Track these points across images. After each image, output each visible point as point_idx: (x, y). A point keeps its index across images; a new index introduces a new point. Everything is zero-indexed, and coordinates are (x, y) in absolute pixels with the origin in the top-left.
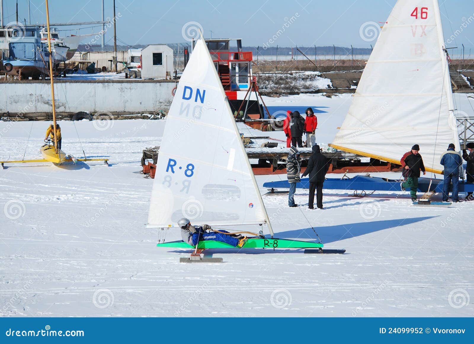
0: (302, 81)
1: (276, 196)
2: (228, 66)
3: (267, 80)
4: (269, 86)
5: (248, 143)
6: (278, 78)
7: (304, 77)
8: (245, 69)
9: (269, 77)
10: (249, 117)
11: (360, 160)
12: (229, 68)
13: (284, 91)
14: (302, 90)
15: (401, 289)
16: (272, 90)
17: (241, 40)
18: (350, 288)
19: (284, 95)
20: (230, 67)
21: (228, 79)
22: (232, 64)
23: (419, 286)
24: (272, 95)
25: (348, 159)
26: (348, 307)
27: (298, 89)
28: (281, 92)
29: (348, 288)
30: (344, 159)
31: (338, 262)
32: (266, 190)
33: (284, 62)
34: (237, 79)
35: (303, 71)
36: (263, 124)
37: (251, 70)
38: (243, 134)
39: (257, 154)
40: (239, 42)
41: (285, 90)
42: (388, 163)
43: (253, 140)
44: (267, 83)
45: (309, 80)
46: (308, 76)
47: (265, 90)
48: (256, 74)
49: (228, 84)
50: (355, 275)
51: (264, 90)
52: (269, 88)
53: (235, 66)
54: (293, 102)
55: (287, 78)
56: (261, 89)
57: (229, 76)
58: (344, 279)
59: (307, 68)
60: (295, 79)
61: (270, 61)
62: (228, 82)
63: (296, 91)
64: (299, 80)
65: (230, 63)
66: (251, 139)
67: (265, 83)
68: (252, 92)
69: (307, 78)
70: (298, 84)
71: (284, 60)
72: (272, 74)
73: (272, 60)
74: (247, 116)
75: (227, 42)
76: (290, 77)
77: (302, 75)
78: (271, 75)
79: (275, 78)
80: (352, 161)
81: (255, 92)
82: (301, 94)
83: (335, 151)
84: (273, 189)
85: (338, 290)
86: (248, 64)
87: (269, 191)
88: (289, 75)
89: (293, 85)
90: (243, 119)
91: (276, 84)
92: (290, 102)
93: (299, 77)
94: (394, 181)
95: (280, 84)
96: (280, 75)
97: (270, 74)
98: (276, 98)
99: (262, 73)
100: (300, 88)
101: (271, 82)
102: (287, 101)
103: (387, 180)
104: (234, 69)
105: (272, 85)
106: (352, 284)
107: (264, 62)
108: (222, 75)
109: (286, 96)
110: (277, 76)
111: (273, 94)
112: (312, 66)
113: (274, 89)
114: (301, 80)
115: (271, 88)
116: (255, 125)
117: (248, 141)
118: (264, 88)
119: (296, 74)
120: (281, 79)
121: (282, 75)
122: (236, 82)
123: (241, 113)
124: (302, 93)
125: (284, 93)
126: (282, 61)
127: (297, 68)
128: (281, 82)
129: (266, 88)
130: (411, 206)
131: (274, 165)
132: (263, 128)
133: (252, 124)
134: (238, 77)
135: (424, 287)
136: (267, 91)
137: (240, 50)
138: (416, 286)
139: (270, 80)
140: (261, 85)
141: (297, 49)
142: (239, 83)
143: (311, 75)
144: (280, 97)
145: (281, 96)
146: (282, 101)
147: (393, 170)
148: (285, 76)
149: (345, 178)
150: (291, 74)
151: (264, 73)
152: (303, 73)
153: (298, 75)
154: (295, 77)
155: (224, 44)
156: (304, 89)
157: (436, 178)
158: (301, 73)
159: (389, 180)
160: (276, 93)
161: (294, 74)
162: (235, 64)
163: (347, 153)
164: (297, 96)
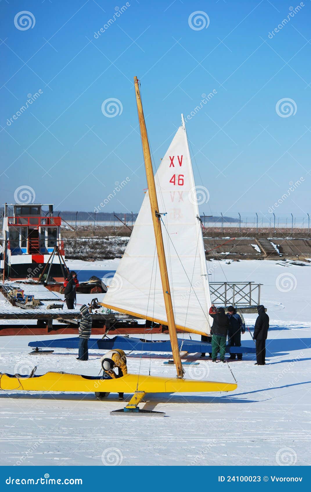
0: (118, 246)
1: (39, 355)
2: (38, 230)
3: (84, 245)
4: (85, 251)
5: (37, 305)
6: (94, 243)
7: (119, 242)
8: (53, 234)
9: (85, 242)
10: (54, 280)
11: (137, 322)
12: (38, 232)
13: (99, 255)
14: (117, 255)
15: (106, 441)
16: (87, 255)
17: (52, 205)
18: (59, 440)
19: (99, 259)
20: (40, 232)
21: (38, 243)
22: (41, 229)
23: (125, 439)
24: (87, 259)
25: (125, 321)
26: (46, 457)
27: (113, 254)
28: (97, 257)
29: (57, 440)
30: (121, 321)
31: (60, 417)
32: (31, 349)
33: (117, 227)
34: (46, 243)
35: (120, 237)
36: (62, 287)
37: (60, 235)
38: (34, 296)
39: (33, 315)
40: (51, 207)
41: (101, 255)
42: (160, 324)
43: (42, 302)
44: (83, 247)
45: (124, 245)
46: (124, 241)
47: (81, 254)
48: (73, 238)
49: (38, 248)
50: (70, 429)
51: (79, 254)
52: (84, 252)
53: (45, 230)
54: (107, 266)
55: (103, 243)
56: (77, 253)
57: (38, 240)
58: (58, 432)
59: (124, 233)
60: (111, 244)
61: (103, 226)
62: (38, 246)
63: (111, 255)
64: (115, 245)
65: (40, 228)
66: (41, 302)
67: (81, 247)
68: (55, 256)
69: (123, 244)
70: (113, 249)
71: (117, 226)
72: (89, 239)
73: (104, 226)
74: (53, 279)
75: (39, 207)
76: (106, 242)
77: (118, 240)
78: (87, 240)
79: (91, 243)
80: (130, 323)
81: (58, 256)
82: (116, 259)
83: (109, 313)
84: (37, 348)
85: (47, 442)
86: (57, 229)
87: (33, 351)
88: (105, 240)
89: (108, 249)
90: (45, 281)
91: (92, 248)
92: (104, 266)
93: (114, 242)
94: (150, 341)
95: (95, 249)
96: (96, 240)
97: (86, 238)
98: (91, 262)
99: (79, 238)
100: (115, 252)
101: (87, 247)
102: (101, 266)
103: (146, 341)
104: (43, 233)
105: (88, 249)
106: (63, 437)
107: (97, 228)
108: (32, 239)
109: (101, 260)
110: (93, 241)
111: (89, 258)
112: (128, 232)
113: (90, 253)
114: (116, 245)
115: (87, 252)
116: (56, 288)
117: (37, 303)
118: (80, 252)
119: (112, 239)
120: (97, 243)
121: (98, 240)
122: (45, 246)
123: (45, 276)
124: (117, 257)
125: (99, 258)
126: (115, 227)
127: (114, 234)
128: (97, 246)
129: (82, 252)
130: (162, 366)
131: (49, 326)
132: (62, 291)
133: (53, 287)
134: (47, 241)
135: (129, 439)
136: (83, 255)
137: (51, 215)
138: (122, 439)
139: (86, 244)
140: (77, 249)
141: (115, 215)
142: (48, 247)
143: (126, 240)
144: (95, 262)
145: (96, 260)
146: (96, 265)
147: (164, 332)
148: (101, 241)
149: (106, 338)
150: (108, 239)
151: (80, 238)
152: (119, 239)
153: (114, 240)
154: (111, 242)
155: (37, 209)
156: (119, 254)
157: (192, 339)
158: (117, 239)
159: (147, 341)
160: (91, 258)
161: (110, 240)
162: (45, 228)
163: (120, 315)
164: (112, 260)
